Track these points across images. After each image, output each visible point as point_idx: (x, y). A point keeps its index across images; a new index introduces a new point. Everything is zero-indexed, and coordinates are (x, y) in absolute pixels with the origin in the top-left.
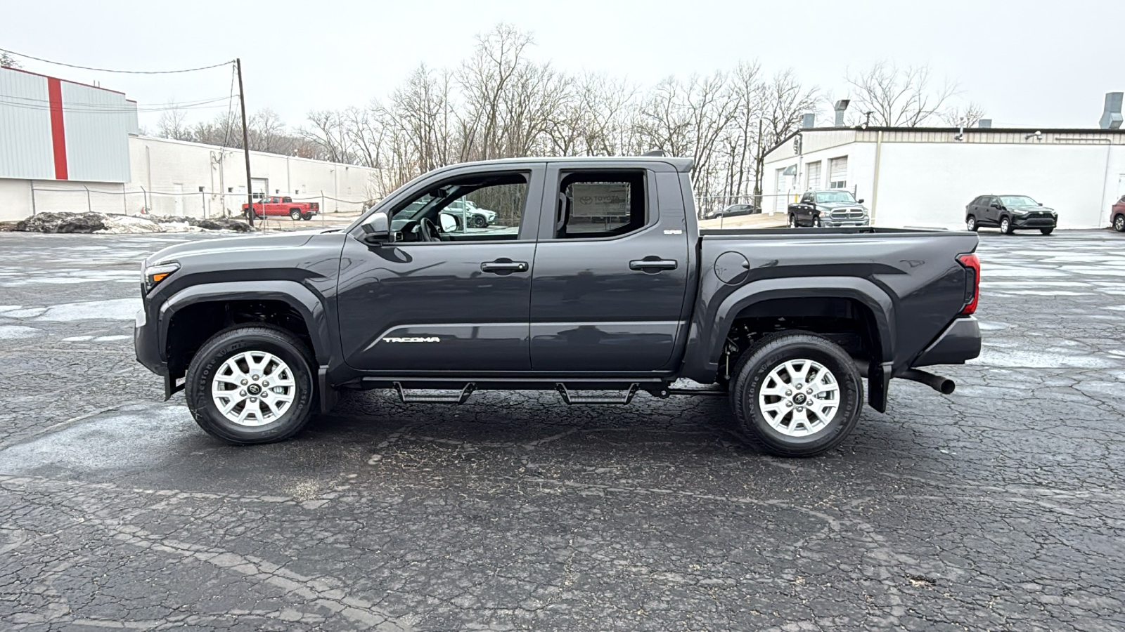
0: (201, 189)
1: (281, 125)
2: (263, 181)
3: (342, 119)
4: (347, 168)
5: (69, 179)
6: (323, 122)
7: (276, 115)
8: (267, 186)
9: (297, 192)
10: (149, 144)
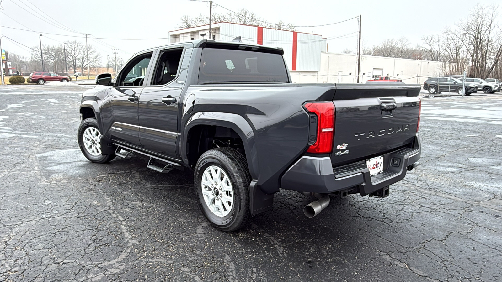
0: (350, 74)
1: (409, 44)
2: (381, 70)
3: (440, 39)
4: (428, 63)
5: (297, 70)
6: (430, 41)
7: (407, 39)
8: (382, 72)
9: (398, 75)
10: (330, 55)
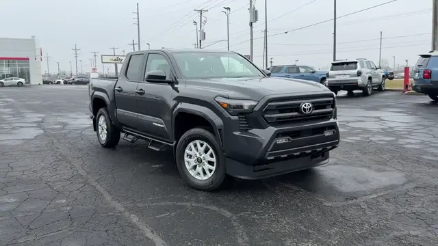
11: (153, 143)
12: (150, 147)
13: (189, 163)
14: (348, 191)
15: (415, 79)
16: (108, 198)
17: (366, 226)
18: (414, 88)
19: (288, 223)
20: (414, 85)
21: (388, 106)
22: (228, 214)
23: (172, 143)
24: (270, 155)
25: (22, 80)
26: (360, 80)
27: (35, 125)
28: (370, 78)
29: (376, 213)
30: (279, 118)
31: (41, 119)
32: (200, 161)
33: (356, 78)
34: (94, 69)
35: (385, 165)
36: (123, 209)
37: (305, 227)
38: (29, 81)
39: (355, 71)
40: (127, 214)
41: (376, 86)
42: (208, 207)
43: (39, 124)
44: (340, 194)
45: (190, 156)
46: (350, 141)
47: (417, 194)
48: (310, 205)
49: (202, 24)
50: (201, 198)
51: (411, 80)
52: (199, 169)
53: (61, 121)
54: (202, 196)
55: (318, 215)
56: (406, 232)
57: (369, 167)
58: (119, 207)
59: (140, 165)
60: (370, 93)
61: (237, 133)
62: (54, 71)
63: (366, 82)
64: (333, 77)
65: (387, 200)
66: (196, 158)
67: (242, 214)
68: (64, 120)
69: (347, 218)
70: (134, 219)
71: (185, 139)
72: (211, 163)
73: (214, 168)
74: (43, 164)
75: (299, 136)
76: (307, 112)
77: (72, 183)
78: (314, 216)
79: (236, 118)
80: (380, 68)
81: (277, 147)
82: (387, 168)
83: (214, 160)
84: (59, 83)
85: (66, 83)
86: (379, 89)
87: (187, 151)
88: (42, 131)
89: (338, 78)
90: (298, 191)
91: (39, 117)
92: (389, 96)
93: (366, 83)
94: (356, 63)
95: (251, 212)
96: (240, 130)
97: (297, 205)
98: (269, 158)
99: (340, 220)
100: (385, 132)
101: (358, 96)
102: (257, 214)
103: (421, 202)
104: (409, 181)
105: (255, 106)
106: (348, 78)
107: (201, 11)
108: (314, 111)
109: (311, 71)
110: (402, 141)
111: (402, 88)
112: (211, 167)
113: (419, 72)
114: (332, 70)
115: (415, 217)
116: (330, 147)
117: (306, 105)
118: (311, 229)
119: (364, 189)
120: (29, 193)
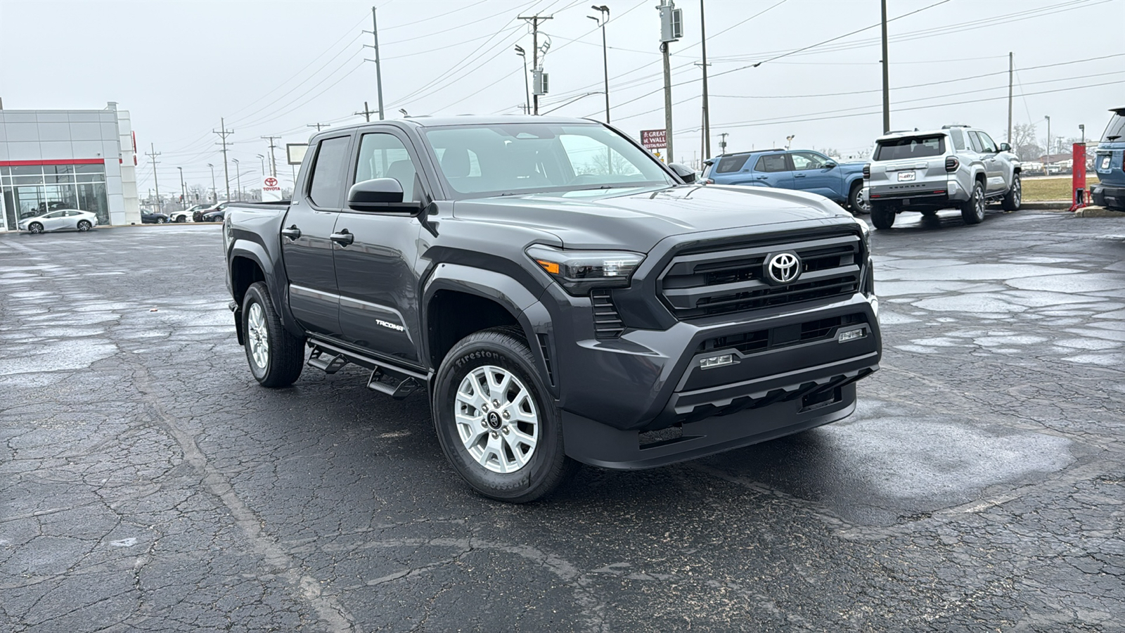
11: (381, 375)
12: (373, 386)
13: (468, 428)
14: (907, 493)
15: (1100, 175)
16: (250, 528)
17: (953, 598)
18: (1100, 199)
19: (731, 594)
20: (1098, 190)
21: (1031, 250)
22: (565, 569)
23: (426, 374)
24: (683, 402)
25: (89, 216)
26: (953, 183)
27: (100, 331)
28: (980, 177)
29: (983, 557)
30: (706, 299)
31: (116, 316)
32: (495, 422)
33: (944, 178)
34: (271, 181)
35: (1016, 414)
36: (285, 560)
37: (778, 604)
38: (108, 218)
39: (939, 161)
40: (292, 576)
41: (997, 198)
42: (515, 550)
43: (108, 330)
44: (884, 502)
45: (471, 410)
46: (920, 350)
47: (1103, 499)
48: (798, 539)
49: (539, 53)
50: (500, 525)
51: (1091, 177)
52: (494, 444)
53: (165, 318)
54: (501, 518)
55: (817, 567)
56: (1068, 616)
57: (969, 423)
58: (275, 555)
59: (350, 434)
60: (980, 215)
61: (590, 345)
62: (170, 189)
63: (970, 186)
64: (881, 176)
65: (1016, 519)
66: (485, 415)
67: (606, 569)
68: (175, 317)
69: (899, 575)
70: (310, 590)
71: (453, 365)
72: (524, 427)
73: (532, 440)
74: (96, 439)
75: (763, 346)
76: (785, 279)
77: (163, 488)
78: (806, 569)
79: (585, 301)
80: (1008, 148)
81: (702, 378)
82: (1020, 424)
83: (532, 418)
84: (181, 219)
85: (199, 218)
86: (1007, 203)
87: (461, 395)
88: (111, 348)
89: (894, 180)
90: (765, 497)
91: (114, 311)
92: (1033, 222)
93: (969, 191)
94: (941, 137)
95: (632, 561)
96: (597, 336)
97: (761, 541)
98: (679, 411)
99: (880, 580)
100: (1018, 322)
101: (951, 224)
102: (647, 566)
103: (1111, 524)
104: (1081, 461)
105: (637, 267)
106: (920, 177)
107: (535, 19)
108: (805, 276)
109: (824, 162)
110: (1063, 346)
111: (1069, 200)
112: (525, 438)
113: (1110, 155)
114: (877, 158)
115: (1096, 566)
116: (855, 373)
117: (781, 260)
118: (794, 612)
119: (952, 487)
120: (43, 519)
